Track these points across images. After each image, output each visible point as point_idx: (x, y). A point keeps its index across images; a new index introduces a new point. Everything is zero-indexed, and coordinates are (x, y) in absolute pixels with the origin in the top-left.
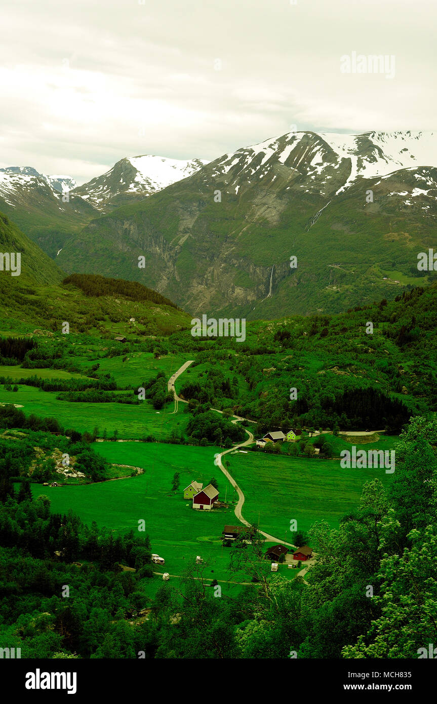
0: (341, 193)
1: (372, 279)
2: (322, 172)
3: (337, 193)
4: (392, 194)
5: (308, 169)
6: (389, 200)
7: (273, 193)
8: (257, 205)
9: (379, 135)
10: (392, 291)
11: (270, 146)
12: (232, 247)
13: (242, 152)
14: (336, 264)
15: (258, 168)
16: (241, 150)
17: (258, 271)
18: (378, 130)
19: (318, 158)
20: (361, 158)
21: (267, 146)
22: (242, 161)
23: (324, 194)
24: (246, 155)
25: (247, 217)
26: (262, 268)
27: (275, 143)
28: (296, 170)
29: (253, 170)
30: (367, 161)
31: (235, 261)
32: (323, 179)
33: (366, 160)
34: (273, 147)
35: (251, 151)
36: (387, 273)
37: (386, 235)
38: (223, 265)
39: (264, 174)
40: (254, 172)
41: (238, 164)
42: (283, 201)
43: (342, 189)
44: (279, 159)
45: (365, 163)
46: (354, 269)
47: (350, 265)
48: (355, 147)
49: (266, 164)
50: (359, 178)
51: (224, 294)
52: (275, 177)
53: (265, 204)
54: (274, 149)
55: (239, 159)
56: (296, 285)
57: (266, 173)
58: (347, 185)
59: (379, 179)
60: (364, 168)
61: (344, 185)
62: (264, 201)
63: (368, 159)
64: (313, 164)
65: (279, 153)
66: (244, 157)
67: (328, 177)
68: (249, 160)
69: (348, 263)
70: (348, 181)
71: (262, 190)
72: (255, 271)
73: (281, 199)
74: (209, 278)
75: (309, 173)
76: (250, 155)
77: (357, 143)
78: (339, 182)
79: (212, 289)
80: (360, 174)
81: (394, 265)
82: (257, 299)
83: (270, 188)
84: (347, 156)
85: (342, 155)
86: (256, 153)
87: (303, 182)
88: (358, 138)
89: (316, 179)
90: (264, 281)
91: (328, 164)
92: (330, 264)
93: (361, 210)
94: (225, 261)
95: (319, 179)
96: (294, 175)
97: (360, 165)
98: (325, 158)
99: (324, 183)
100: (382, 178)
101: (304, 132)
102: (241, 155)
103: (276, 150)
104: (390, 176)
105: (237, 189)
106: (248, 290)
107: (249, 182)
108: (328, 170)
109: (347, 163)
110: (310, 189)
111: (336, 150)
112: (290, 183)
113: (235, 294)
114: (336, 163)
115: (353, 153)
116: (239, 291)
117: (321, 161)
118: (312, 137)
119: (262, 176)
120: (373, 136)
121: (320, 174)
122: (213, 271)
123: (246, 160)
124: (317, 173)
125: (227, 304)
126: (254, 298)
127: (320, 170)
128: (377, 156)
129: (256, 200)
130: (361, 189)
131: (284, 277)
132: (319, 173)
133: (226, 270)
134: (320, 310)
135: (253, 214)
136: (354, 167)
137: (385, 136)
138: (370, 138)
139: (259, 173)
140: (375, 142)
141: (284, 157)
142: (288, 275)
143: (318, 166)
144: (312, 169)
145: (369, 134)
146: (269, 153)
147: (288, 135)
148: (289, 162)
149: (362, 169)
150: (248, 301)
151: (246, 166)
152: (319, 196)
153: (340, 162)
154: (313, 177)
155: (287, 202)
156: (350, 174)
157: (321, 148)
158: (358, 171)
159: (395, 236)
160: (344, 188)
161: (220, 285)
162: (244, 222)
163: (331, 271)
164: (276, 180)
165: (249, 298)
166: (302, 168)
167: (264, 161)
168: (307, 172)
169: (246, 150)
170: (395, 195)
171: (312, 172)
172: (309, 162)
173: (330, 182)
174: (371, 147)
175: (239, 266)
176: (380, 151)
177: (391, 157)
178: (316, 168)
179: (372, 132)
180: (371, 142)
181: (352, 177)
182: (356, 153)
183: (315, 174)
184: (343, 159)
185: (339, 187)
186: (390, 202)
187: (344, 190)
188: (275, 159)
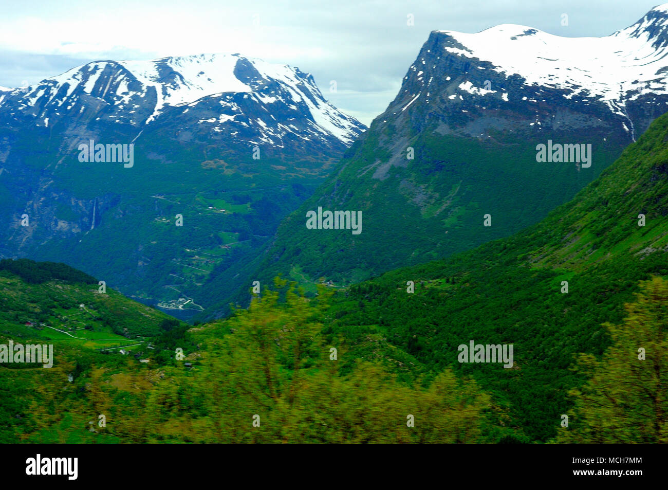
0: (151, 122)
1: (199, 209)
2: (129, 101)
3: (147, 122)
4: (201, 121)
5: (115, 99)
6: (199, 127)
7: (84, 124)
8: (69, 137)
9: (177, 60)
10: (219, 220)
11: (74, 77)
12: (50, 181)
13: (46, 84)
14: (160, 194)
15: (65, 99)
16: (45, 81)
17: (81, 204)
18: (175, 55)
19: (123, 88)
20: (166, 86)
21: (70, 77)
22: (47, 93)
23: (134, 123)
24: (51, 86)
25: (60, 149)
26: (84, 201)
27: (78, 73)
28: (103, 100)
29: (60, 101)
31: (55, 195)
32: (131, 109)
33: (170, 87)
34: (76, 77)
35: (55, 83)
36: (212, 201)
37: (202, 164)
38: (42, 199)
39: (71, 105)
40: (60, 103)
41: (43, 96)
42: (95, 132)
43: (151, 118)
44: (85, 90)
45: (169, 91)
46: (179, 199)
47: (174, 195)
48: (156, 74)
49: (72, 95)
50: (166, 106)
51: (46, 228)
52: (83, 108)
53: (77, 136)
54: (78, 80)
55: (44, 90)
56: (121, 216)
57: (73, 104)
58: (156, 113)
59: (186, 107)
60: (169, 95)
61: (152, 114)
62: (75, 132)
63: (172, 87)
64: (119, 93)
65: (83, 83)
66: (49, 88)
67: (136, 106)
68: (55, 91)
69: (171, 194)
70: (156, 109)
71: (72, 122)
72: (77, 205)
73: (92, 130)
74: (29, 212)
75: (117, 103)
76: (55, 86)
77: (158, 69)
78: (147, 110)
79: (33, 223)
80: (166, 101)
81: (216, 193)
82: (82, 231)
83: (80, 119)
84: (151, 84)
85: (146, 83)
86: (61, 84)
87: (112, 112)
88: (158, 65)
89: (124, 108)
90: (88, 213)
91: (134, 93)
92: (154, 195)
93: (174, 139)
94: (44, 195)
95: (128, 108)
96: (102, 105)
97: (165, 93)
98: (130, 87)
99: (132, 112)
100: (189, 105)
101: (106, 61)
102: (46, 86)
103: (81, 80)
104: (196, 103)
105: (46, 120)
106: (72, 222)
107: (58, 114)
108: (135, 99)
109: (152, 91)
110: (120, 119)
111: (139, 79)
112: (99, 113)
113: (58, 228)
114: (142, 92)
115: (156, 81)
116: (63, 225)
117: (126, 90)
118: (114, 66)
119: (69, 108)
120: (171, 62)
121: (128, 103)
122: (33, 205)
123: (51, 92)
125: (51, 238)
126: (79, 230)
127: (126, 99)
128: (179, 82)
129: (67, 132)
130: (170, 117)
131: (107, 208)
132: (126, 102)
133: (45, 204)
134: (154, 242)
135: (66, 146)
136: (160, 95)
137: (181, 61)
138: (169, 64)
139: (67, 104)
140: (176, 68)
141: (89, 87)
142: (112, 207)
143: (124, 96)
144: (119, 98)
145: (166, 60)
146: (74, 85)
147: (90, 65)
148: (95, 92)
149: (167, 96)
150: (72, 234)
151: (51, 98)
152: (130, 125)
153: (146, 91)
154: (121, 107)
155: (98, 133)
156: (156, 102)
157: (125, 77)
158: (164, 98)
159: (211, 164)
160: (154, 117)
161: (41, 218)
162: (58, 155)
163: (156, 202)
164: (84, 110)
165: (74, 231)
166: (109, 97)
167: (70, 92)
168: (114, 102)
169: (49, 82)
170: (204, 122)
171: (120, 102)
172: (115, 92)
173: (139, 111)
174: (172, 74)
175: (59, 200)
176: (182, 78)
177: (191, 83)
178: (122, 97)
179: (170, 58)
180: (171, 69)
181: (159, 105)
182: (159, 81)
183: (122, 103)
184: (148, 87)
185: (148, 116)
186: (201, 130)
187: (153, 119)
188: (80, 90)
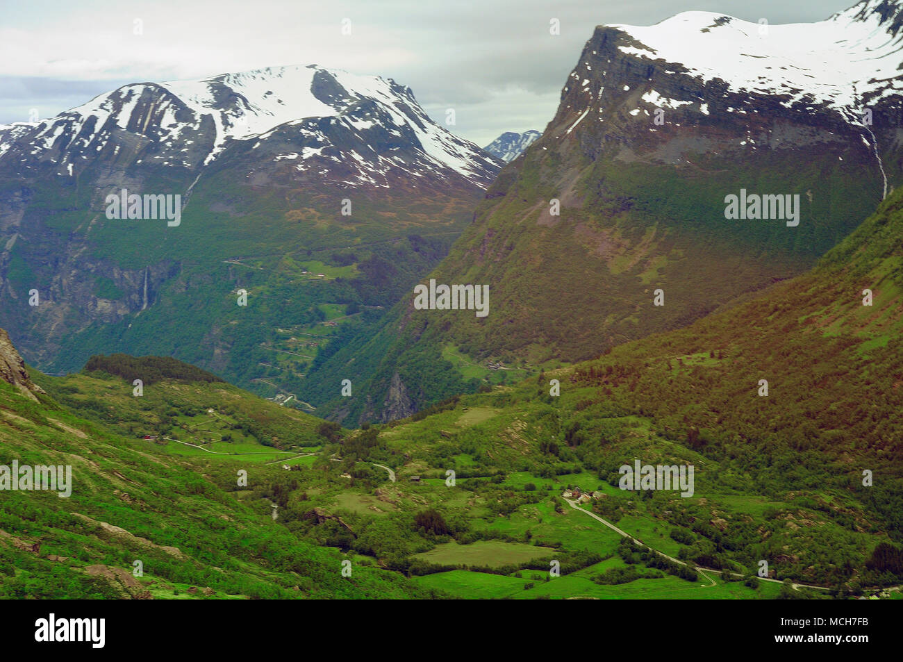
0: (211, 162)
1: (289, 275)
2: (179, 136)
3: (206, 162)
4: (279, 158)
5: (160, 133)
6: (278, 166)
7: (121, 170)
8: (102, 188)
9: (235, 78)
10: (318, 289)
11: (102, 106)
12: (82, 247)
13: (65, 118)
14: (234, 258)
15: (92, 137)
16: (63, 114)
17: (126, 276)
18: (233, 71)
19: (169, 118)
20: (225, 113)
21: (97, 107)
22: (68, 129)
23: (189, 165)
24: (72, 121)
25: (92, 205)
26: (131, 272)
27: (107, 102)
28: (144, 136)
29: (86, 141)
30: (234, 116)
31: (90, 266)
32: (182, 146)
33: (231, 114)
34: (105, 107)
35: (77, 116)
36: (305, 264)
37: (286, 215)
38: (74, 272)
39: (101, 145)
40: (87, 143)
41: (63, 134)
42: (137, 180)
43: (211, 157)
44: (118, 124)
45: (231, 119)
46: (260, 263)
47: (254, 259)
48: (210, 97)
49: (102, 131)
50: (229, 139)
51: (82, 310)
52: (118, 148)
53: (113, 185)
54: (108, 110)
55: (63, 127)
56: (184, 290)
57: (104, 143)
58: (217, 150)
59: (257, 140)
60: (232, 126)
61: (211, 151)
62: (111, 181)
63: (235, 114)
64: (164, 124)
65: (115, 115)
66: (70, 123)
67: (189, 142)
68: (78, 127)
69: (248, 256)
70: (216, 144)
71: (105, 167)
72: (122, 277)
73: (133, 176)
74: (57, 290)
75: (163, 139)
76: (77, 120)
77: (212, 91)
78: (205, 147)
79: (63, 304)
80: (228, 134)
81: (309, 253)
82: (131, 312)
83: (115, 162)
84: (207, 111)
85: (200, 111)
86: (85, 117)
87: (157, 151)
88: (212, 85)
89: (173, 146)
90: (137, 287)
91: (185, 124)
92: (226, 259)
93: (244, 184)
94: (76, 267)
95: (178, 145)
96: (143, 143)
97: (226, 123)
98: (179, 117)
99: (185, 150)
100: (261, 138)
101: (143, 84)
102: (66, 121)
103: (111, 111)
104: (269, 134)
105: (70, 167)
106: (117, 301)
107: (85, 157)
108: (186, 132)
109: (208, 120)
110: (169, 160)
111: (190, 105)
112: (140, 154)
113: (98, 309)
114: (195, 122)
115: (211, 106)
116: (104, 305)
117: (174, 122)
118: (155, 90)
119: (99, 148)
120: (228, 80)
121: (177, 138)
122: (61, 281)
123: (73, 128)
124: (174, 138)
125: (89, 323)
126: (127, 312)
127: (175, 133)
128: (243, 108)
129: (99, 182)
130: (236, 154)
131: (163, 281)
132: (175, 137)
133: (79, 279)
134: (234, 322)
135: (100, 200)
136: (219, 126)
137: (241, 78)
138: (226, 83)
139: (95, 143)
140: (236, 89)
141: (123, 120)
142: (169, 278)
143: (171, 129)
144: (165, 132)
145: (222, 78)
146: (102, 118)
147: (122, 90)
148: (132, 125)
149: (229, 127)
150: (118, 316)
151: (74, 137)
152: (183, 168)
153: (200, 121)
154: (169, 144)
155: (142, 181)
156: (215, 135)
157: (170, 103)
158: (225, 130)
159: (297, 214)
160: (214, 155)
161: (74, 298)
163: (230, 269)
164: (120, 151)
165: (119, 312)
166: (153, 130)
167: (98, 127)
168: (159, 137)
169: (69, 115)
170: (283, 159)
171: (166, 138)
172: (159, 123)
173: (193, 149)
174: (233, 97)
175: (97, 271)
176: (245, 101)
177: (258, 107)
178: (169, 131)
179: (226, 75)
180: (230, 89)
181: (220, 139)
182: (215, 106)
183: (170, 139)
184: (203, 116)
185: (207, 155)
186: (279, 170)
187: (214, 158)
188: (111, 124)
